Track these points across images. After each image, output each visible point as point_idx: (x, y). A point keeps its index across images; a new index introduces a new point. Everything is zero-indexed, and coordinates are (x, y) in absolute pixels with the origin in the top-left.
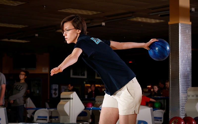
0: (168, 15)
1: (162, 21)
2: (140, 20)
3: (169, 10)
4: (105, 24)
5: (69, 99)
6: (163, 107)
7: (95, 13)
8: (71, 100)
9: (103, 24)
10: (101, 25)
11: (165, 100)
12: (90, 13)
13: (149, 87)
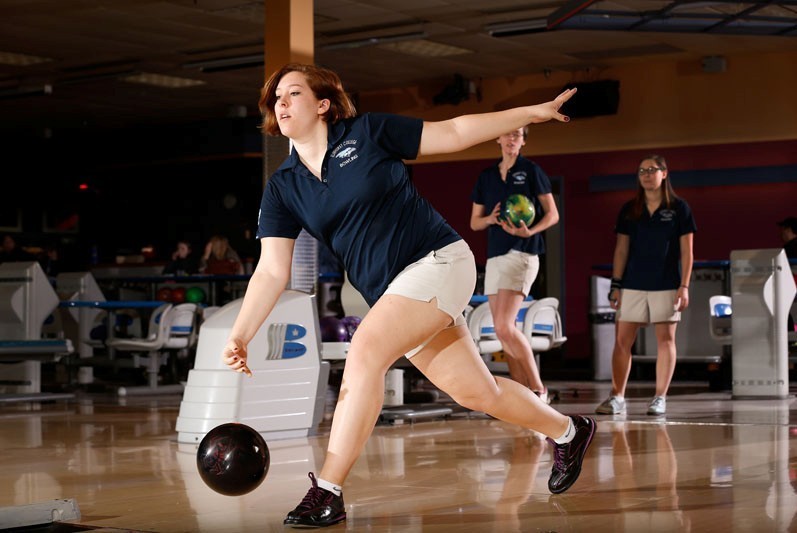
0: (262, 63)
1: (199, 82)
2: (155, 80)
3: (262, 53)
4: (54, 89)
5: (23, 280)
6: (208, 299)
7: (37, 60)
8: (28, 284)
9: (48, 89)
10: (42, 92)
11: (214, 284)
12: (25, 61)
13: (146, 253)
